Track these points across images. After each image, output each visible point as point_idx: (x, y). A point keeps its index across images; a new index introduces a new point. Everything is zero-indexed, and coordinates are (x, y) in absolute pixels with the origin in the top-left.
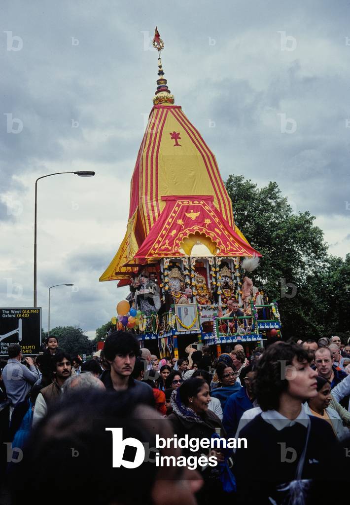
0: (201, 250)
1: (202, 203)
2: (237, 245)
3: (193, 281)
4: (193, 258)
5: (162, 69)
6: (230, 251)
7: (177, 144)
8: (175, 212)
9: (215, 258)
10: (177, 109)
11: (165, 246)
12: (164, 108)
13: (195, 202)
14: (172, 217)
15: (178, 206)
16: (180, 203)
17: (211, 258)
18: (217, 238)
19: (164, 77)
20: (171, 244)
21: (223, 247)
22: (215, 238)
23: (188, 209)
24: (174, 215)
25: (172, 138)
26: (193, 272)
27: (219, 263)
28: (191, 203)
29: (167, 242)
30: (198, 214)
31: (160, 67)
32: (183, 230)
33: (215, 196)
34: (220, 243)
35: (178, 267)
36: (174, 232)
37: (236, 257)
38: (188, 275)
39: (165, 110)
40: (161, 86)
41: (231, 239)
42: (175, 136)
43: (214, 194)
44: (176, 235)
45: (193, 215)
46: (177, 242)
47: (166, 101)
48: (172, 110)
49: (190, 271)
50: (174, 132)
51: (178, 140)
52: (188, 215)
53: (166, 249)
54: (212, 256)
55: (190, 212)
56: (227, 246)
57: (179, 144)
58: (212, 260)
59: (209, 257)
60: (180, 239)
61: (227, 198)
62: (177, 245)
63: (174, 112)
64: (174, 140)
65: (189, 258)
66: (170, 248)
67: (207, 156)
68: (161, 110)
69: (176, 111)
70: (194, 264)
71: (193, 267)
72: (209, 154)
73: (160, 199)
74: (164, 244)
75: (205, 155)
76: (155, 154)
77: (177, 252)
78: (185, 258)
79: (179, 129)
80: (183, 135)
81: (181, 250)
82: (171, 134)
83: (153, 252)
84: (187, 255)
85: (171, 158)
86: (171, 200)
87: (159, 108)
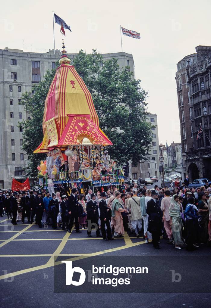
0: (86, 141)
1: (85, 118)
2: (102, 138)
3: (83, 156)
4: (83, 145)
5: (64, 45)
6: (99, 141)
7: (73, 87)
8: (73, 123)
9: (93, 145)
10: (72, 68)
11: (70, 140)
12: (66, 66)
13: (82, 118)
14: (72, 126)
15: (75, 119)
16: (75, 118)
17: (91, 145)
18: (93, 136)
19: (65, 49)
20: (73, 139)
21: (96, 140)
22: (92, 136)
23: (79, 121)
24: (73, 124)
25: (71, 84)
26: (83, 152)
27: (95, 148)
28: (80, 118)
29: (71, 138)
30: (83, 124)
31: (63, 44)
32: (78, 132)
33: (91, 115)
34: (94, 138)
35: (76, 149)
36: (74, 133)
37: (102, 145)
38: (81, 153)
39: (67, 68)
40: (63, 54)
41: (100, 135)
42: (72, 83)
44: (75, 134)
45: (81, 125)
46: (76, 137)
47: (67, 63)
48: (70, 68)
49: (82, 152)
50: (72, 81)
51: (74, 85)
53: (71, 141)
54: (91, 144)
55: (80, 123)
56: (98, 139)
57: (74, 87)
59: (90, 145)
60: (77, 136)
61: (96, 116)
62: (76, 139)
64: (72, 85)
65: (82, 145)
66: (73, 141)
67: (87, 94)
68: (65, 68)
70: (84, 148)
71: (83, 149)
72: (88, 93)
73: (66, 116)
74: (70, 139)
75: (86, 93)
76: (64, 92)
77: (76, 142)
78: (80, 145)
79: (74, 79)
80: (76, 82)
81: (78, 141)
82: (70, 81)
83: (65, 142)
84: (81, 144)
85: (71, 94)
86: (71, 117)
87: (64, 66)
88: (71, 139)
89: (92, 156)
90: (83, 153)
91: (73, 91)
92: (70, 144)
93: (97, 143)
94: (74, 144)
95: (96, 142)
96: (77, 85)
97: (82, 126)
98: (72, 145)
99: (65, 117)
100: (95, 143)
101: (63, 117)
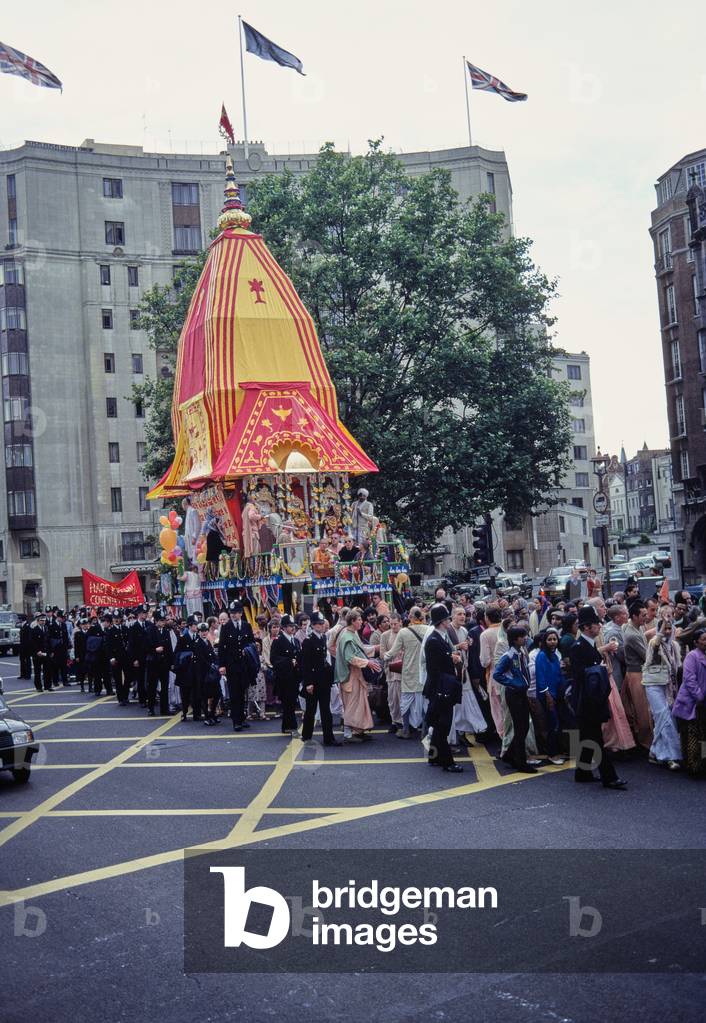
0: (297, 463)
1: (294, 393)
2: (346, 453)
3: (289, 506)
4: (289, 474)
5: (232, 171)
6: (337, 462)
7: (259, 300)
8: (258, 409)
9: (317, 474)
10: (256, 241)
11: (249, 460)
12: (237, 237)
13: (285, 393)
14: (255, 417)
15: (262, 398)
16: (265, 394)
17: (312, 474)
18: (317, 446)
19: (235, 185)
20: (257, 456)
21: (326, 457)
22: (315, 446)
23: (275, 403)
24: (256, 413)
25: (252, 290)
26: (288, 494)
27: (323, 481)
28: (279, 393)
29: (251, 453)
30: (289, 412)
31: (229, 168)
32: (271, 434)
33: (313, 384)
34: (322, 452)
35: (267, 486)
36: (259, 438)
37: (344, 473)
38: (282, 498)
39: (240, 241)
40: (231, 202)
41: (338, 444)
42: (256, 286)
43: (310, 379)
44: (262, 443)
45: (283, 414)
46: (266, 451)
47: (239, 226)
48: (250, 241)
49: (285, 494)
50: (255, 280)
51: (260, 293)
52: (277, 413)
53: (252, 463)
54: (314, 470)
55: (278, 409)
56: (332, 456)
57: (263, 299)
58: (314, 477)
59: (310, 473)
60: (268, 447)
61: (329, 385)
62: (266, 456)
63: (253, 246)
64: (254, 292)
65: (283, 474)
66: (256, 461)
67: (302, 320)
68: (233, 241)
69: (255, 243)
70: (291, 482)
71: (288, 486)
72: (304, 317)
73: (236, 387)
74: (247, 456)
75: (298, 318)
76: (229, 315)
77: (267, 465)
78: (278, 474)
79: (261, 275)
80: (267, 285)
81: (272, 463)
82: (250, 283)
83: (234, 468)
84: (280, 471)
85: (252, 322)
86: (252, 389)
87: (230, 238)
88: (251, 458)
89: (316, 505)
90: (288, 499)
91: (259, 312)
92: (249, 471)
93: (332, 467)
94: (259, 471)
95: (327, 463)
96: (269, 292)
97: (283, 419)
98: (254, 475)
99: (233, 392)
100: (323, 468)
101: (226, 391)
